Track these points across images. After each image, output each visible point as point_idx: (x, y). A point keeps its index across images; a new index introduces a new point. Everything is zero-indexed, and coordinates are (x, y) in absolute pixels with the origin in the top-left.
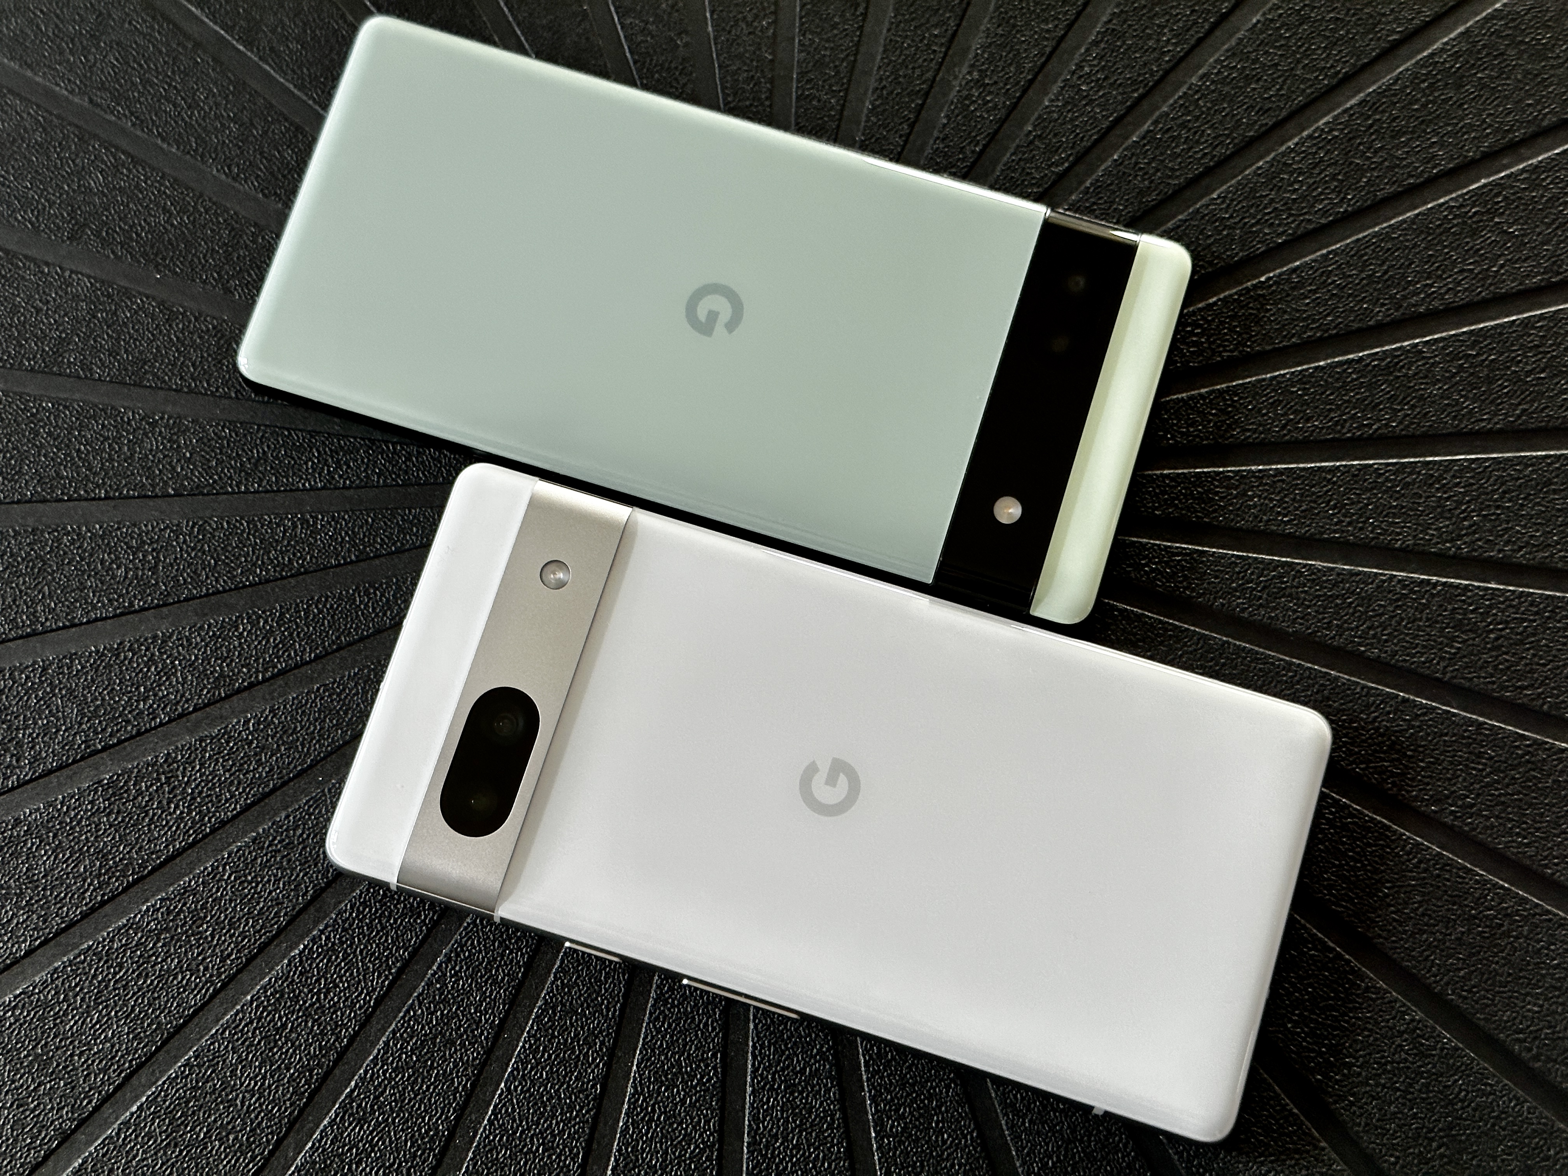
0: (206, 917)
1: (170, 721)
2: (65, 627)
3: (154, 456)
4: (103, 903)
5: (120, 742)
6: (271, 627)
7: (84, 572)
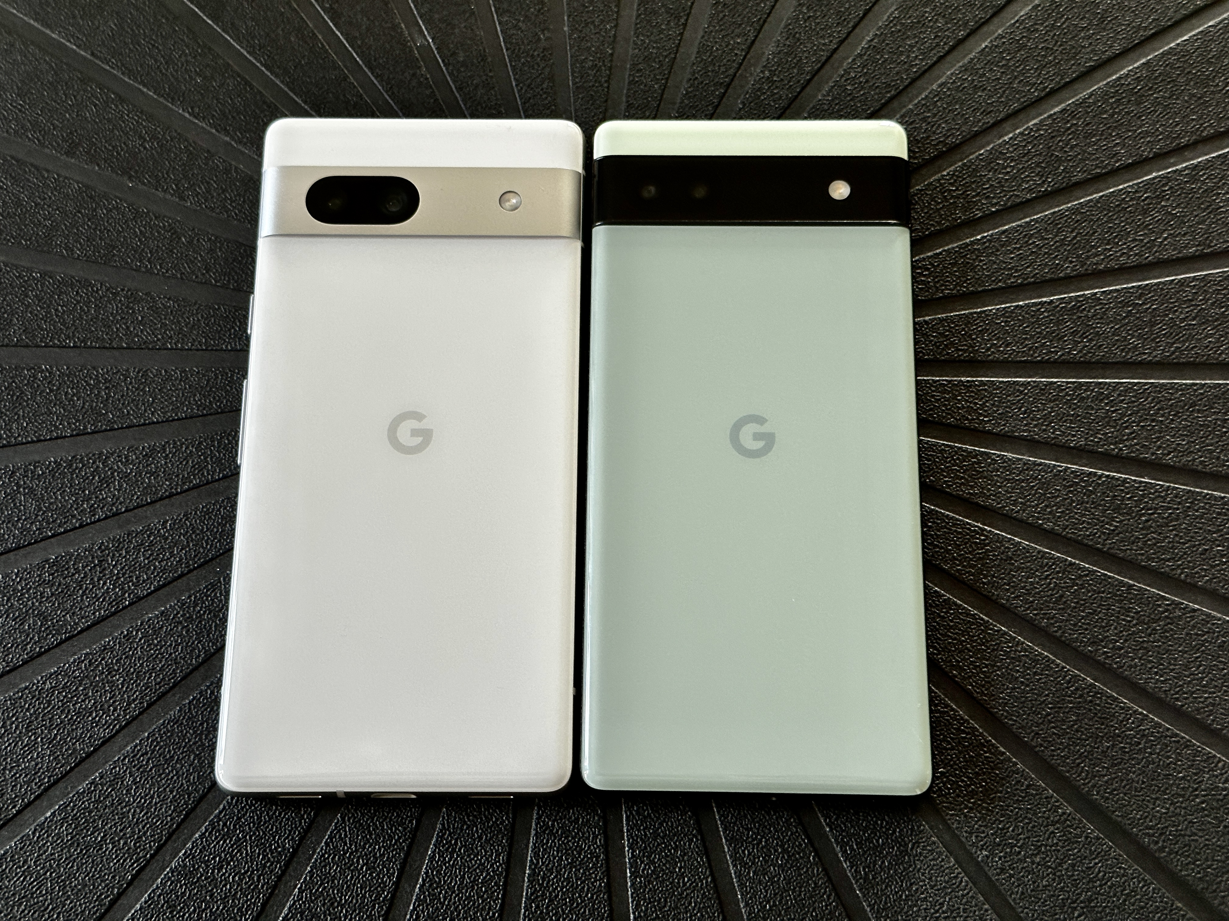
0: (119, 669)
1: (105, 518)
2: (33, 442)
3: (114, 318)
4: (40, 654)
5: (66, 531)
6: (191, 452)
7: (51, 402)
